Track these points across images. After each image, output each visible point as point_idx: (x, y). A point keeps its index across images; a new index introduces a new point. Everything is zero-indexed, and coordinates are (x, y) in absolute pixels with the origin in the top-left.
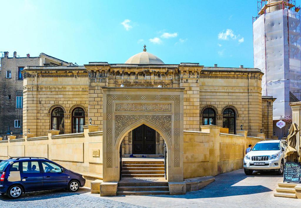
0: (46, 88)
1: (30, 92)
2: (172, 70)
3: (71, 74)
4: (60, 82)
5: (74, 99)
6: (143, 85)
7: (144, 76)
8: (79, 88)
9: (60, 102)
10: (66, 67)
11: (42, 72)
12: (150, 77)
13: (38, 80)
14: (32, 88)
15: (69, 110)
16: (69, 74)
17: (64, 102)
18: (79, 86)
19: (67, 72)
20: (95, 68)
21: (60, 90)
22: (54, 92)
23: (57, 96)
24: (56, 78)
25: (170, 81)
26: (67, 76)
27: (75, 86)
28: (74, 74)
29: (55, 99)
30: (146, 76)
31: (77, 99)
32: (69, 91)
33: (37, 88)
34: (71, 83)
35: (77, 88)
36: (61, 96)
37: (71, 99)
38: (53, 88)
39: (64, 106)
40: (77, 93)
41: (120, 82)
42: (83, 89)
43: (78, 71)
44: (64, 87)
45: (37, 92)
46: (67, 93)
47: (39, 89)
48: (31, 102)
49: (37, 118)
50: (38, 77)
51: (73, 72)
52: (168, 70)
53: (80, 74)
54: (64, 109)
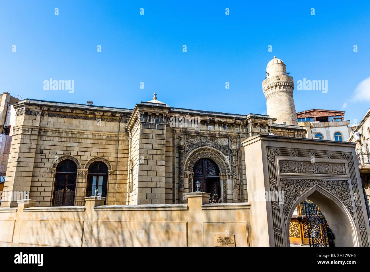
0: (54, 131)
1: (27, 136)
2: (239, 122)
3: (92, 116)
4: (76, 125)
5: (94, 150)
6: (206, 136)
7: (207, 126)
8: (102, 135)
9: (73, 153)
10: (86, 106)
11: (49, 109)
12: (214, 127)
13: (42, 120)
14: (31, 129)
15: (86, 164)
16: (90, 116)
17: (79, 154)
18: (103, 133)
19: (87, 112)
20: (151, 111)
21: (74, 136)
22: (65, 139)
23: (69, 145)
24: (70, 119)
25: (237, 134)
26: (86, 118)
27: (96, 132)
28: (96, 116)
29: (65, 148)
30: (210, 126)
31: (98, 150)
32: (87, 139)
33: (39, 131)
34: (91, 128)
35: (99, 135)
36: (76, 144)
37: (89, 150)
38: (64, 132)
39: (78, 158)
40: (100, 141)
41: (178, 130)
42: (107, 136)
43: (102, 113)
44: (81, 132)
45: (38, 136)
46: (85, 141)
47: (42, 133)
48: (27, 150)
49: (33, 175)
50: (43, 115)
51: (96, 113)
52: (235, 121)
53: (105, 117)
54: (78, 163)
